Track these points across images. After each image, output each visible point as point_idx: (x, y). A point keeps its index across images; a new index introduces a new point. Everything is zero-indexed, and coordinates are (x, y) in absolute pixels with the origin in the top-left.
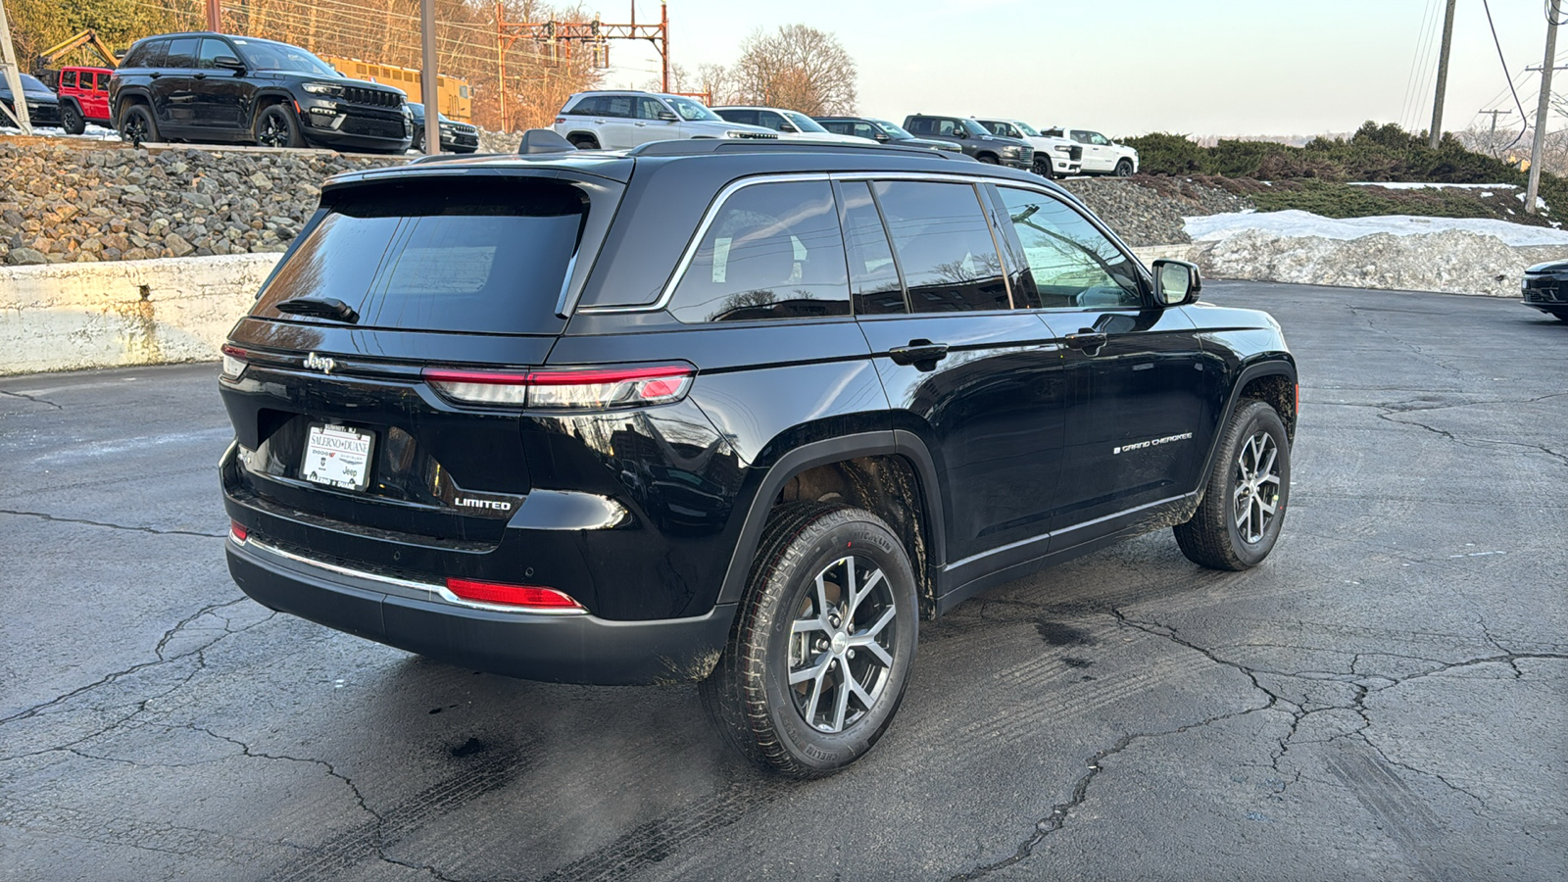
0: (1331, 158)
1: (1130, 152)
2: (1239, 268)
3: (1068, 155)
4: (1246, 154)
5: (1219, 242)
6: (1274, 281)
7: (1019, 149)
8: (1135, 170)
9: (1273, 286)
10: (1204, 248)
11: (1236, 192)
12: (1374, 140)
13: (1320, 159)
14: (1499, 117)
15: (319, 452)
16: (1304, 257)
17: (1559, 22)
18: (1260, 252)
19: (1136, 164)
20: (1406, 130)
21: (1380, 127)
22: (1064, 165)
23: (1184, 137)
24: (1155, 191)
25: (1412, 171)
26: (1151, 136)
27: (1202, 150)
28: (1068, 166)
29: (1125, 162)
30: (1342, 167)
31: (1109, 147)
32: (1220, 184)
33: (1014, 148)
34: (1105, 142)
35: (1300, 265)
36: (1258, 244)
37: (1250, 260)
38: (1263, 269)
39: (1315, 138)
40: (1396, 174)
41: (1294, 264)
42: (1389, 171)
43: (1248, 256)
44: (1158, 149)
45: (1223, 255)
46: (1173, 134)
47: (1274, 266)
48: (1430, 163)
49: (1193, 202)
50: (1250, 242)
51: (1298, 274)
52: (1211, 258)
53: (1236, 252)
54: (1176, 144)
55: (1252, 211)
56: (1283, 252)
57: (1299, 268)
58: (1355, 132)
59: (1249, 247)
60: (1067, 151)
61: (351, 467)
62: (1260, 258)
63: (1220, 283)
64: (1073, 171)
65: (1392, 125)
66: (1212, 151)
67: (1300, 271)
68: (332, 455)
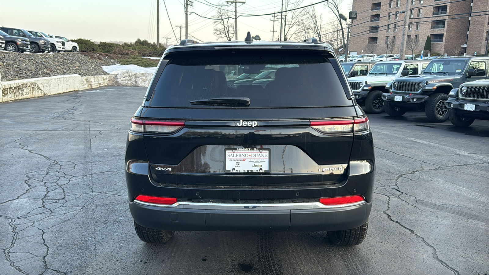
0: (133, 49)
1: (76, 44)
2: (126, 82)
3: (61, 44)
4: (109, 47)
5: (118, 74)
6: (138, 86)
7: (46, 41)
8: (78, 50)
9: (137, 88)
10: (114, 76)
11: (113, 58)
12: (141, 44)
13: (130, 49)
14: (168, 39)
16: (145, 79)
17: (188, 14)
18: (132, 77)
19: (78, 48)
20: (149, 42)
21: (142, 41)
22: (60, 48)
23: (90, 40)
24: (90, 57)
25: (154, 54)
26: (79, 39)
27: (96, 45)
28: (62, 48)
29: (74, 47)
30: (136, 52)
31: (69, 42)
32: (107, 56)
33: (44, 41)
34: (67, 41)
35: (144, 81)
36: (131, 75)
37: (129, 80)
38: (134, 83)
39: (124, 43)
40: (150, 55)
41: (142, 81)
42: (148, 54)
43: (128, 79)
44: (82, 44)
45: (120, 78)
46: (86, 39)
47: (137, 82)
48: (159, 52)
49: (102, 61)
50: (128, 74)
51: (144, 84)
52: (117, 79)
53: (124, 77)
54: (88, 43)
55: (120, 65)
56: (138, 77)
57: (144, 82)
58: (135, 42)
59: (128, 76)
60: (61, 43)
62: (132, 79)
63: (122, 87)
64: (63, 50)
65: (145, 40)
66: (99, 45)
67: (145, 83)
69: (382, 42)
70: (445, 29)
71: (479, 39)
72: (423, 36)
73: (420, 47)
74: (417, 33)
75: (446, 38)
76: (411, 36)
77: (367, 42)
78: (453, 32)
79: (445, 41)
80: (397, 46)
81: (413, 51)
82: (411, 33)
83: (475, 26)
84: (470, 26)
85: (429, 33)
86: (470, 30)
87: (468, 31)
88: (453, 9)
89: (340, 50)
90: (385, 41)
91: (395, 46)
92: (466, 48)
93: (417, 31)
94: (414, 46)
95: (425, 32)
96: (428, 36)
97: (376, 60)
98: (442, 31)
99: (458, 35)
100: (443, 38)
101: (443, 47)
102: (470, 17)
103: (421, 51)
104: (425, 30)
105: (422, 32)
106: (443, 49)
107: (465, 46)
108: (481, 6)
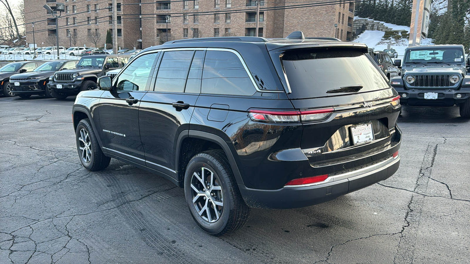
15: (356, 135)
61: (367, 135)
68: (361, 134)
69: (62, 34)
70: (122, 25)
71: (151, 35)
72: (103, 30)
73: (102, 41)
74: (96, 27)
75: (124, 33)
76: (91, 29)
77: (47, 35)
78: (129, 28)
79: (124, 36)
80: (79, 39)
81: (96, 44)
82: (92, 27)
83: (146, 24)
84: (142, 23)
85: (108, 27)
86: (142, 26)
87: (141, 27)
88: (126, 7)
89: (15, 41)
90: (66, 34)
91: (78, 39)
92: (141, 42)
93: (96, 26)
94: (97, 39)
95: (104, 26)
96: (108, 30)
97: (67, 52)
98: (120, 26)
99: (133, 30)
100: (121, 33)
101: (122, 41)
102: (141, 15)
103: (104, 44)
104: (104, 24)
105: (101, 27)
106: (123, 43)
107: (141, 40)
108: (148, 6)
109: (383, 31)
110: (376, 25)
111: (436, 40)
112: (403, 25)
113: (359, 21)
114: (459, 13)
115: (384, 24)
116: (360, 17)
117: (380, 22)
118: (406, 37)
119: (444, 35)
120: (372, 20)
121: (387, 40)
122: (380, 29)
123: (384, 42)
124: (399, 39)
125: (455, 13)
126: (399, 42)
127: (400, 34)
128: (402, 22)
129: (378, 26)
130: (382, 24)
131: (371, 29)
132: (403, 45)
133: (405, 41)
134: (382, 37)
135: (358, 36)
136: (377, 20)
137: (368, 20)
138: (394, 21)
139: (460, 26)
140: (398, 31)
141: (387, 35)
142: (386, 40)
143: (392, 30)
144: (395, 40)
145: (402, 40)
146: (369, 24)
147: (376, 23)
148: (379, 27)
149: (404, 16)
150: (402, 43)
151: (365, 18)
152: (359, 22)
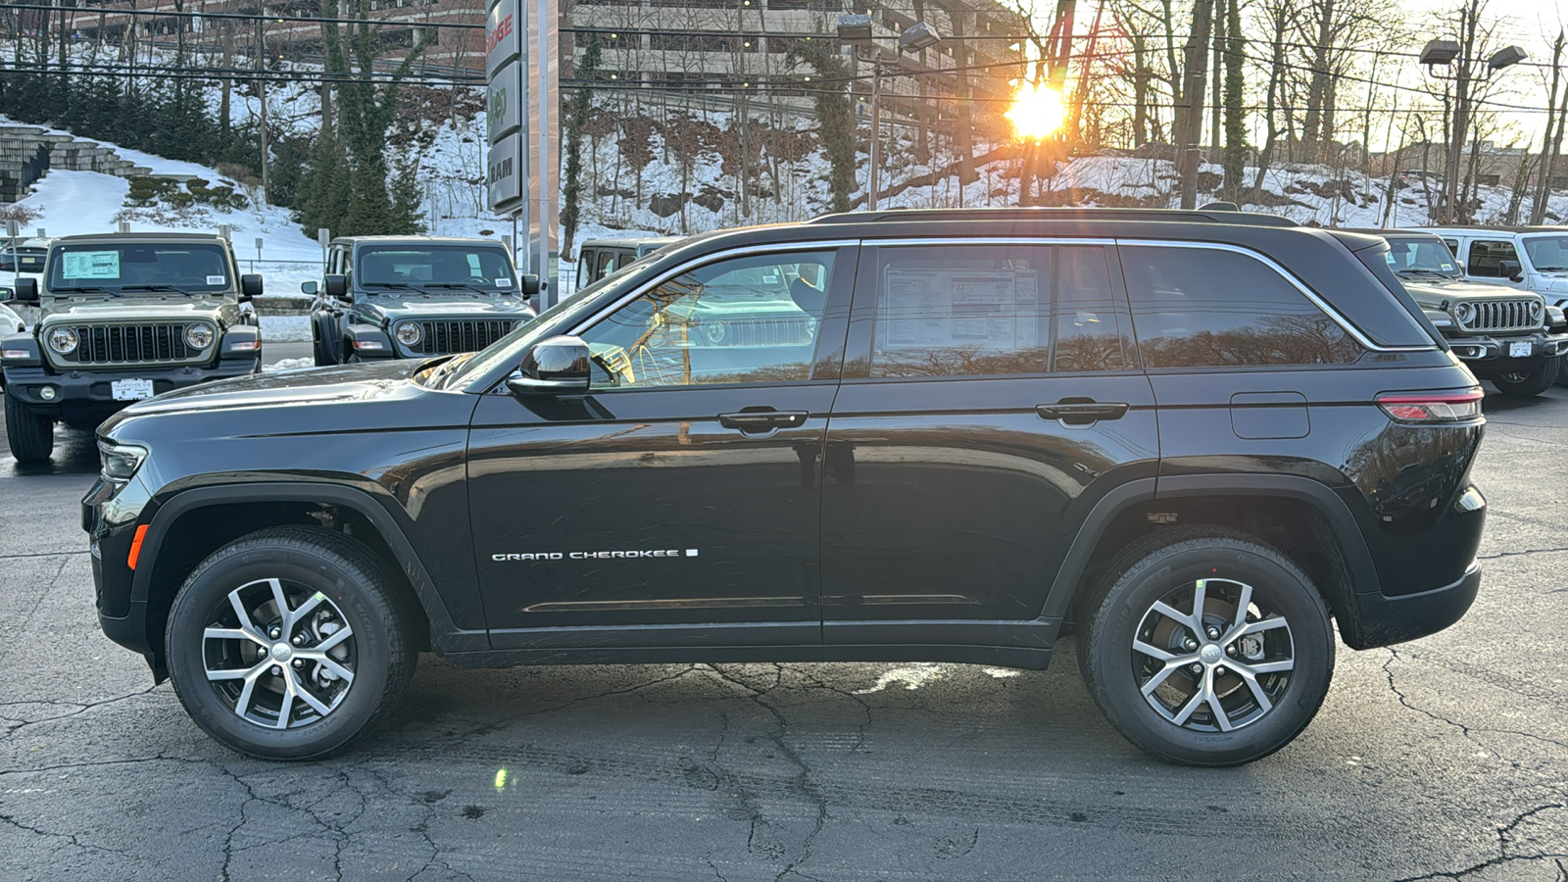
109: (120, 176)
110: (87, 152)
111: (310, 213)
112: (185, 160)
113: (16, 132)
114: (368, 137)
115: (114, 150)
116: (11, 119)
117: (97, 145)
118: (207, 200)
119: (330, 198)
120: (66, 133)
121: (144, 206)
122: (102, 167)
123: (138, 215)
124: (184, 205)
125: (355, 136)
126: (190, 215)
127: (184, 188)
128: (182, 150)
129: (94, 158)
130: (110, 152)
131: (66, 164)
132: (205, 225)
133: (207, 212)
134: (127, 197)
135: (32, 186)
136: (84, 136)
137: (47, 131)
138: (152, 144)
139: (375, 175)
140: (176, 178)
141: (139, 191)
142: (139, 206)
143: (151, 173)
144: (174, 209)
145: (199, 210)
146: (56, 147)
147: (85, 146)
148: (98, 161)
149: (187, 131)
150: (201, 219)
151: (33, 123)
152: (13, 137)
